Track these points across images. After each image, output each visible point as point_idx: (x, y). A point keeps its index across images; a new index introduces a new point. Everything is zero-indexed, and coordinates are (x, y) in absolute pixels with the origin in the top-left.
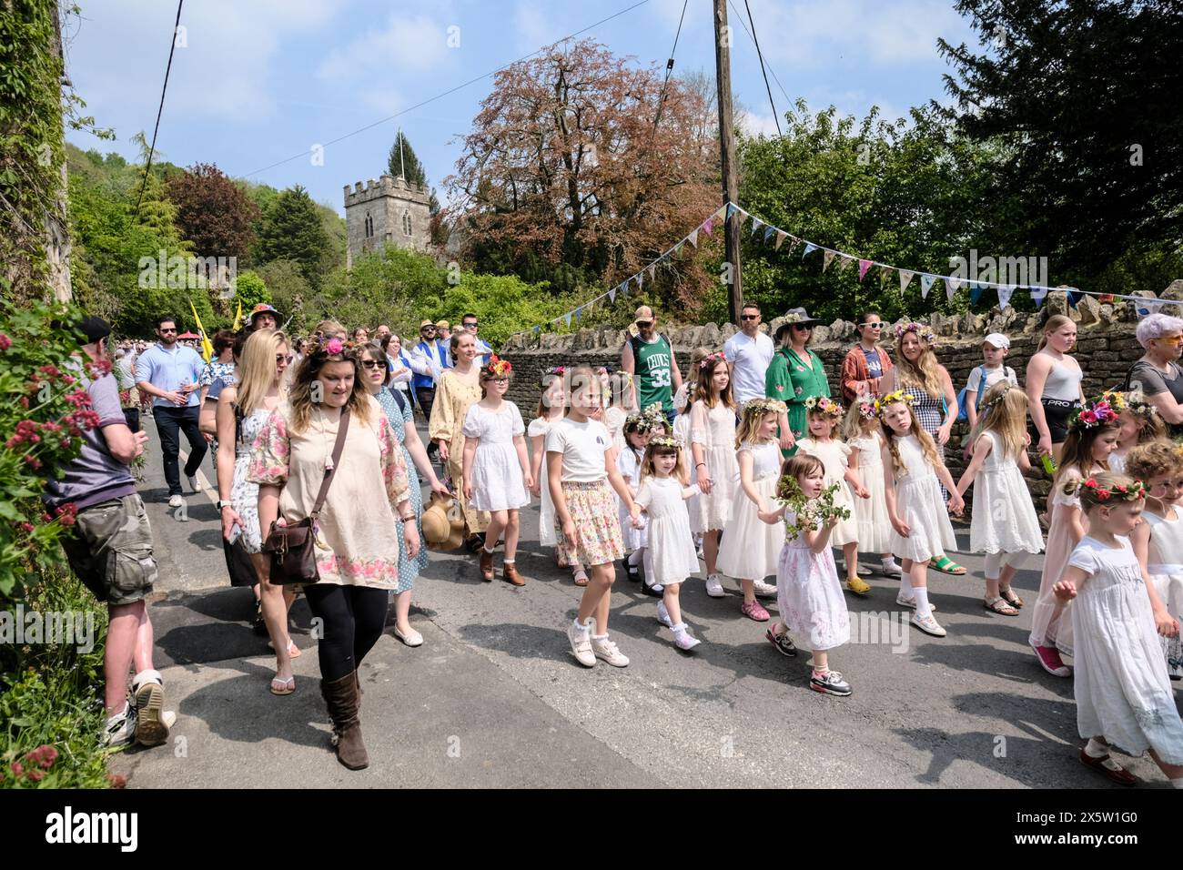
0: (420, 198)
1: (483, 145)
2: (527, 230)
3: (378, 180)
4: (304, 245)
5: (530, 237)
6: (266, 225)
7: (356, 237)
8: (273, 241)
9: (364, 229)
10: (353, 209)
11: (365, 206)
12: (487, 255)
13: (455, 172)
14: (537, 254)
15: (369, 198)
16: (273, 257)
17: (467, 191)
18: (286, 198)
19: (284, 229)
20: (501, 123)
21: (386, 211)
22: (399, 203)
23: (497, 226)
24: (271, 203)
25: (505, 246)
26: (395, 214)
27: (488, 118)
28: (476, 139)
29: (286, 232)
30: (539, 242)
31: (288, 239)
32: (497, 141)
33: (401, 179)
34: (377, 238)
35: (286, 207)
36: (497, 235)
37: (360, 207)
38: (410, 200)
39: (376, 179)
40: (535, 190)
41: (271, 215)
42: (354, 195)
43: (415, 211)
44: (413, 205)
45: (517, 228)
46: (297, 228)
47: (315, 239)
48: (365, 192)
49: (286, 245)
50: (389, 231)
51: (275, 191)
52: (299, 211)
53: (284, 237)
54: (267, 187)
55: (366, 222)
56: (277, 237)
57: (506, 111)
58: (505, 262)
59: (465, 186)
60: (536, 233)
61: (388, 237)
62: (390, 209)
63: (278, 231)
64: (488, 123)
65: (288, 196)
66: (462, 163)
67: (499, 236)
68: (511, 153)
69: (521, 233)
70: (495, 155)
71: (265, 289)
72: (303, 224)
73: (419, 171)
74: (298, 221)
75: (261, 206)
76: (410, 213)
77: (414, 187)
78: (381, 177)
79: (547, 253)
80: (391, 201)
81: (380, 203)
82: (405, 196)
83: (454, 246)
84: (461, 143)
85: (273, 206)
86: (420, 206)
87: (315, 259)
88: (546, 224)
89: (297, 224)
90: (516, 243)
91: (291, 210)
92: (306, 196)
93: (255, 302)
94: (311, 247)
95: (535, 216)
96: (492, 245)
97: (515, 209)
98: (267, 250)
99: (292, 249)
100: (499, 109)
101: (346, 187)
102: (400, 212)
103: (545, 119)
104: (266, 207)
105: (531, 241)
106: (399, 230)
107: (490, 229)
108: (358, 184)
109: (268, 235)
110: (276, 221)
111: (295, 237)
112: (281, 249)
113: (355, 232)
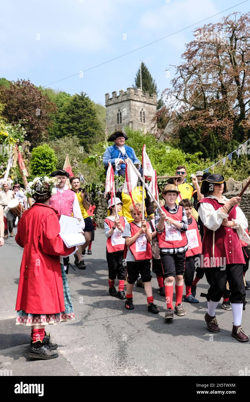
0: (151, 101)
1: (187, 71)
2: (211, 120)
3: (126, 90)
4: (86, 127)
5: (212, 125)
6: (62, 115)
7: (112, 124)
8: (66, 125)
9: (116, 119)
10: (110, 107)
11: (117, 105)
12: (186, 135)
13: (171, 87)
14: (217, 134)
15: (120, 101)
16: (64, 135)
17: (177, 97)
18: (75, 100)
19: (72, 118)
20: (197, 58)
21: (130, 109)
22: (138, 104)
23: (194, 118)
24: (65, 102)
25: (197, 130)
26: (135, 110)
27: (190, 55)
28: (183, 68)
29: (74, 120)
30: (218, 128)
31: (75, 124)
32: (195, 69)
33: (140, 90)
34: (124, 124)
35: (75, 105)
36: (193, 123)
37: (114, 106)
38: (145, 102)
39: (125, 90)
40: (218, 97)
41: (65, 110)
42: (111, 99)
43: (147, 108)
44: (147, 105)
45: (205, 119)
46: (81, 117)
47: (91, 124)
48: (118, 97)
49: (73, 128)
50: (131, 120)
51: (69, 95)
52: (83, 107)
53: (73, 123)
54: (64, 93)
55: (118, 114)
56: (68, 123)
57: (201, 51)
58: (197, 139)
59: (176, 94)
60: (216, 123)
61: (130, 124)
62: (132, 107)
63: (69, 119)
64: (190, 58)
65: (76, 98)
66: (175, 82)
67: (194, 124)
68: (204, 76)
69: (208, 123)
70: (194, 77)
71: (53, 155)
72: (85, 115)
73: (153, 85)
74: (82, 113)
75: (59, 104)
76: (144, 110)
77: (147, 95)
78: (128, 89)
79: (223, 134)
80: (133, 103)
81: (126, 104)
82: (142, 100)
83: (169, 129)
84: (175, 70)
85: (67, 104)
86: (151, 106)
87: (91, 136)
88: (222, 117)
89: (81, 115)
90: (204, 128)
91: (77, 107)
92: (87, 99)
93: (47, 162)
94: (89, 128)
95: (216, 112)
96: (190, 129)
97: (205, 108)
98: (61, 131)
99: (77, 130)
100: (196, 50)
101: (107, 95)
102: (138, 109)
103: (224, 56)
104: (62, 105)
105: (214, 128)
106: (137, 119)
107: (189, 120)
108: (114, 93)
109: (63, 122)
110: (68, 113)
111: (79, 122)
112: (69, 130)
113: (111, 121)
